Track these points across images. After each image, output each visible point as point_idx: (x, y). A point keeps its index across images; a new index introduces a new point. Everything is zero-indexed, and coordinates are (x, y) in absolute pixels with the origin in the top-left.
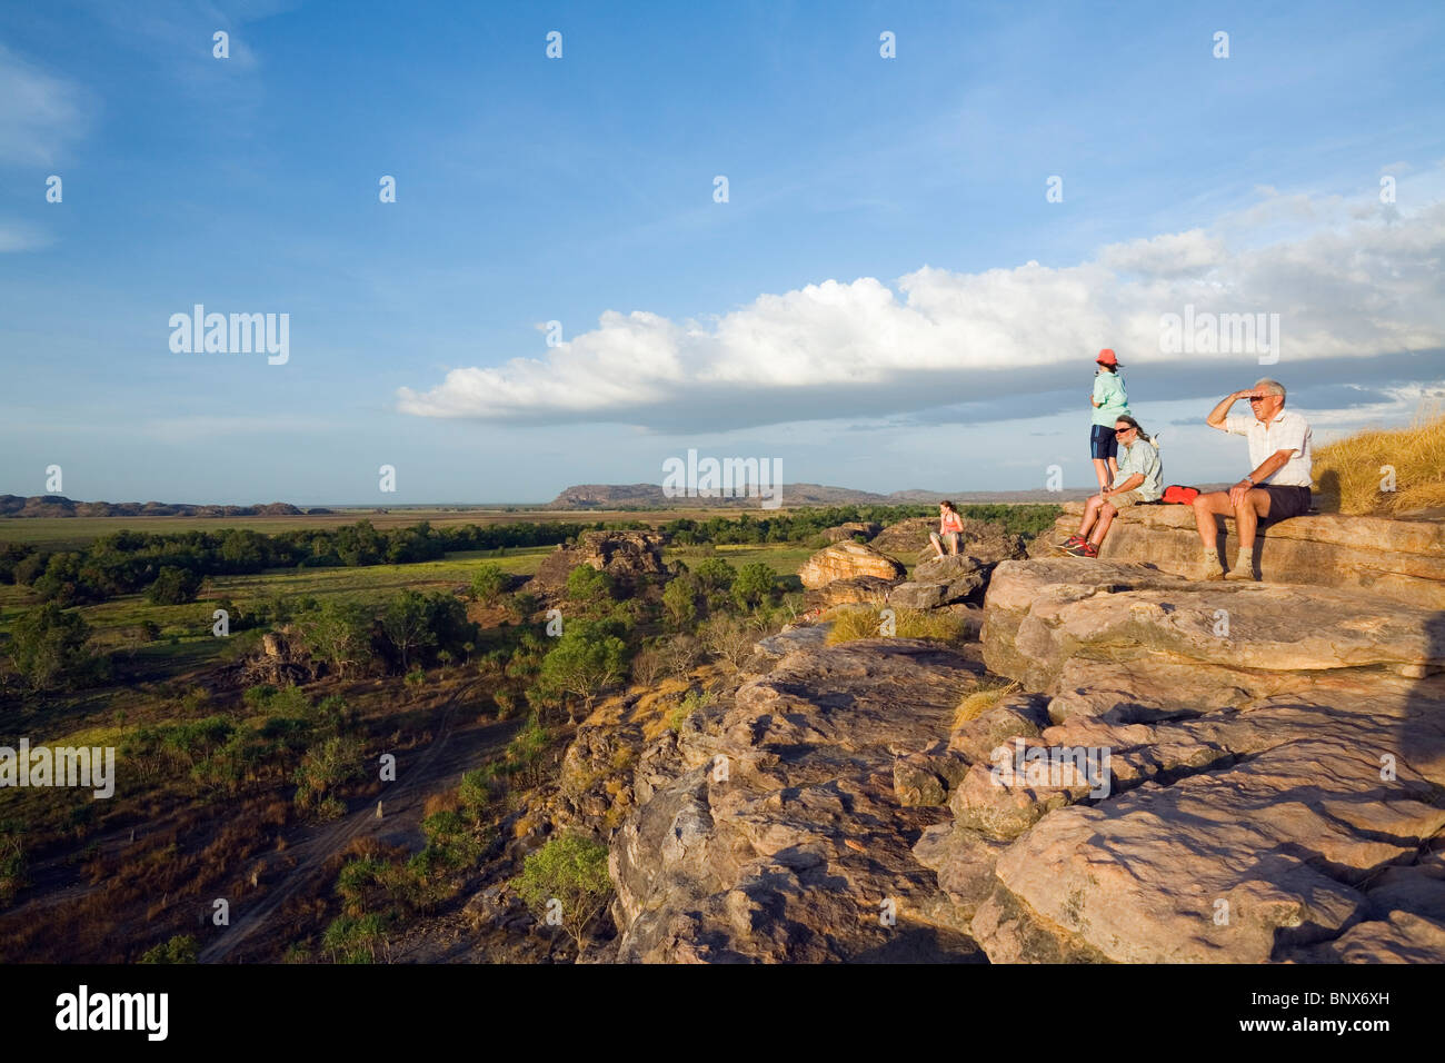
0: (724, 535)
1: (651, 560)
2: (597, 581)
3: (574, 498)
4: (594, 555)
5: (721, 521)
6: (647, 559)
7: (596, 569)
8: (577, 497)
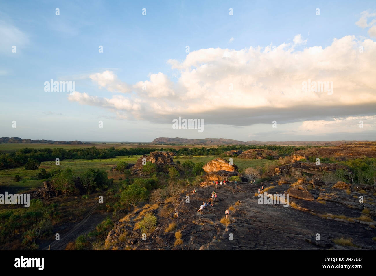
0: (196, 153)
4: (153, 159)
5: (196, 149)
6: (168, 160)
7: (153, 162)
8: (159, 141)
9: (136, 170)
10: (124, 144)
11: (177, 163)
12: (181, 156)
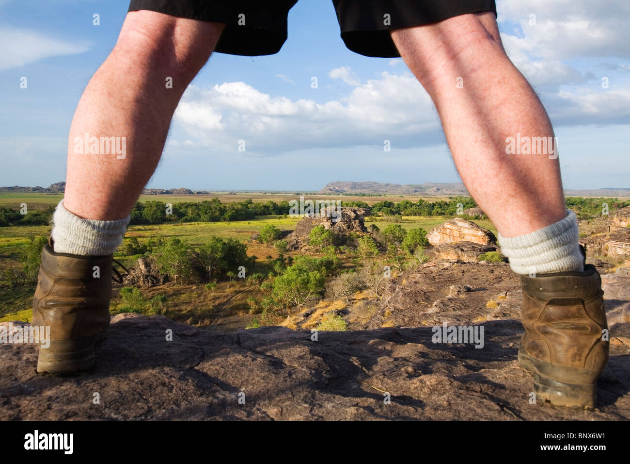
0: (408, 211)
1: (357, 224)
2: (325, 235)
3: (332, 188)
4: (326, 221)
5: (407, 203)
6: (355, 223)
7: (326, 228)
8: (334, 188)
9: (295, 242)
10: (268, 194)
11: (373, 229)
12: (379, 216)
